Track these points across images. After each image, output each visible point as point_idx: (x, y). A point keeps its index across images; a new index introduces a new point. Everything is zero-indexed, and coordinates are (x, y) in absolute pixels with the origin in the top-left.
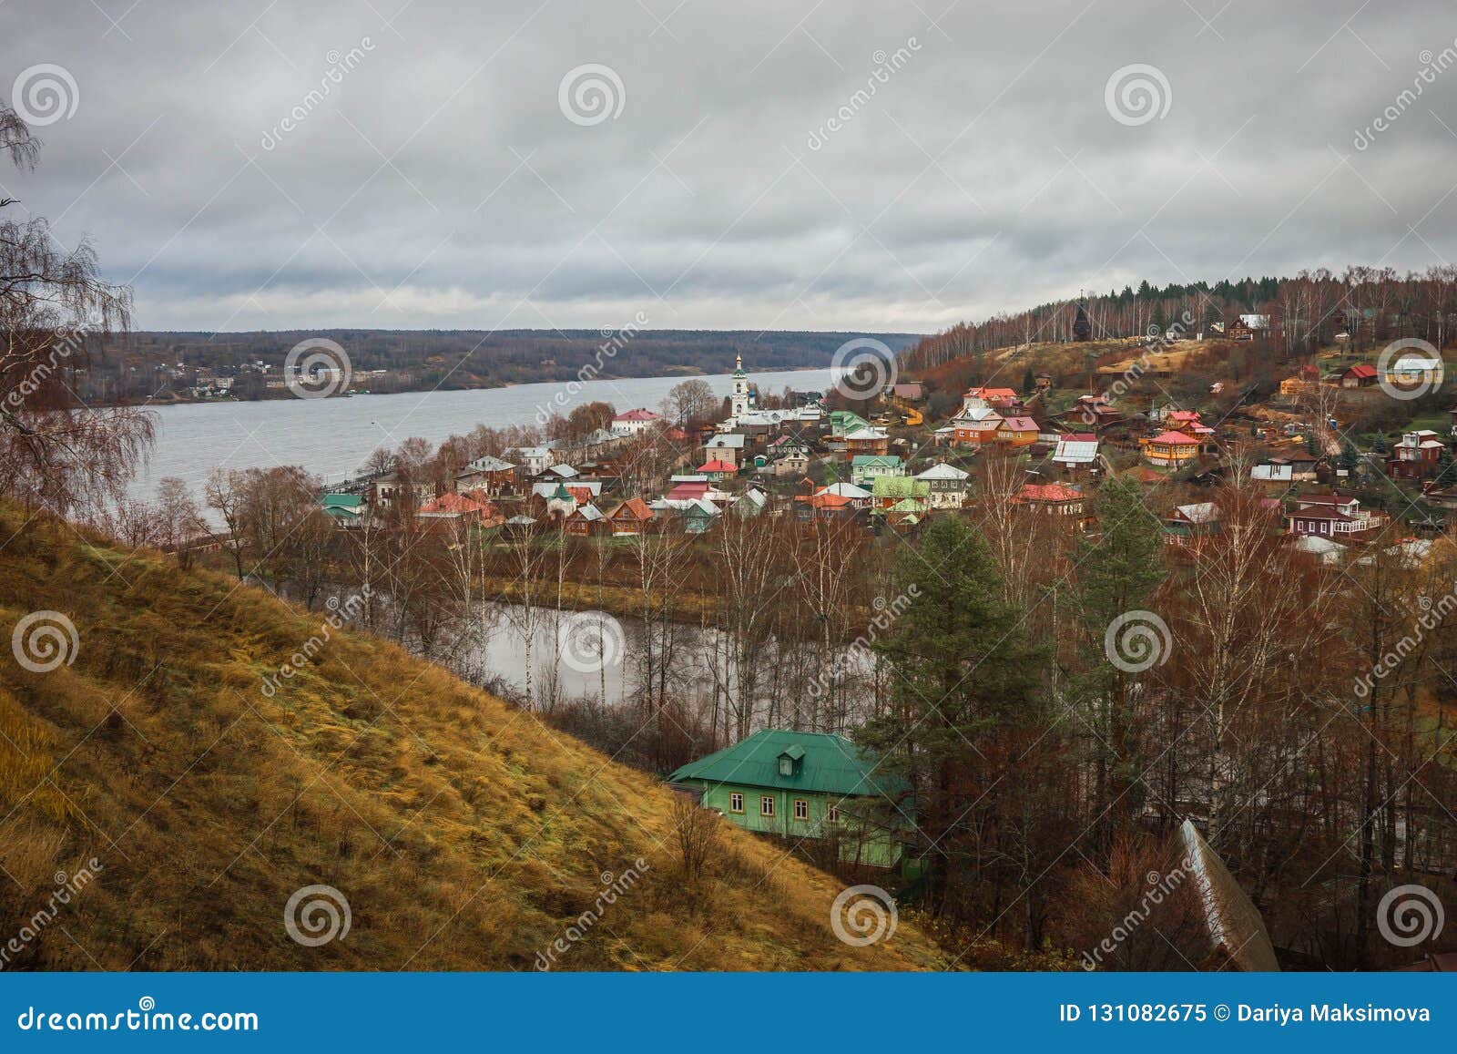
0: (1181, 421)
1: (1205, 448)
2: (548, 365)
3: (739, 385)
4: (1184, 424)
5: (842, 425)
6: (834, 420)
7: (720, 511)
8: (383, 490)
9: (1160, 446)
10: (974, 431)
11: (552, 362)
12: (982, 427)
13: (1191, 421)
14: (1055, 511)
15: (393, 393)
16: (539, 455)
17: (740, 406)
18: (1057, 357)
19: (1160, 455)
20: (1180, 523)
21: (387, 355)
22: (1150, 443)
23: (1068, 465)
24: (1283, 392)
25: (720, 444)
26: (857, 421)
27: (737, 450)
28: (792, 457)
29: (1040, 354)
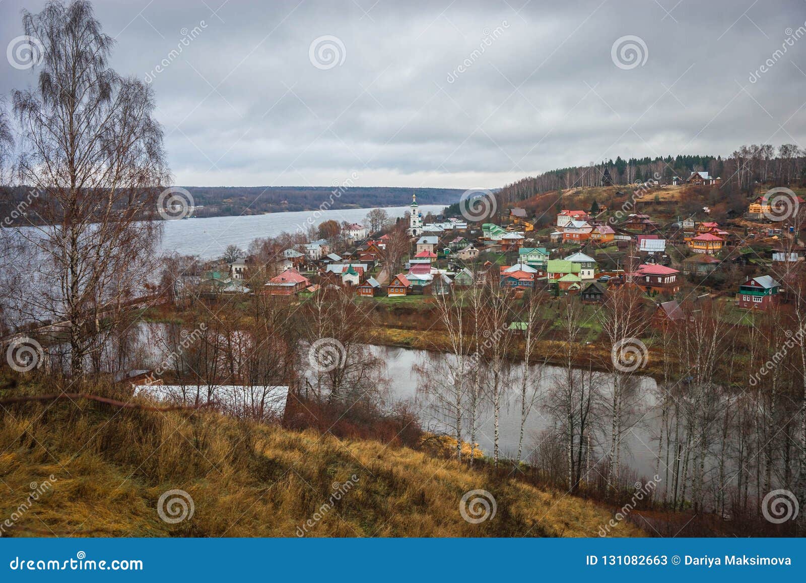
0: (708, 227)
1: (725, 243)
2: (284, 203)
3: (414, 211)
4: (710, 229)
5: (489, 231)
6: (484, 228)
7: (452, 281)
8: (236, 269)
9: (698, 242)
10: (576, 234)
11: (286, 202)
12: (581, 232)
13: (713, 228)
14: (663, 280)
15: (209, 217)
16: (314, 248)
17: (414, 222)
18: (600, 194)
19: (699, 247)
20: (754, 288)
21: (203, 198)
22: (692, 240)
23: (649, 253)
24: (751, 211)
25: (425, 242)
26: (498, 229)
27: (434, 245)
28: (470, 249)
29: (590, 193)
